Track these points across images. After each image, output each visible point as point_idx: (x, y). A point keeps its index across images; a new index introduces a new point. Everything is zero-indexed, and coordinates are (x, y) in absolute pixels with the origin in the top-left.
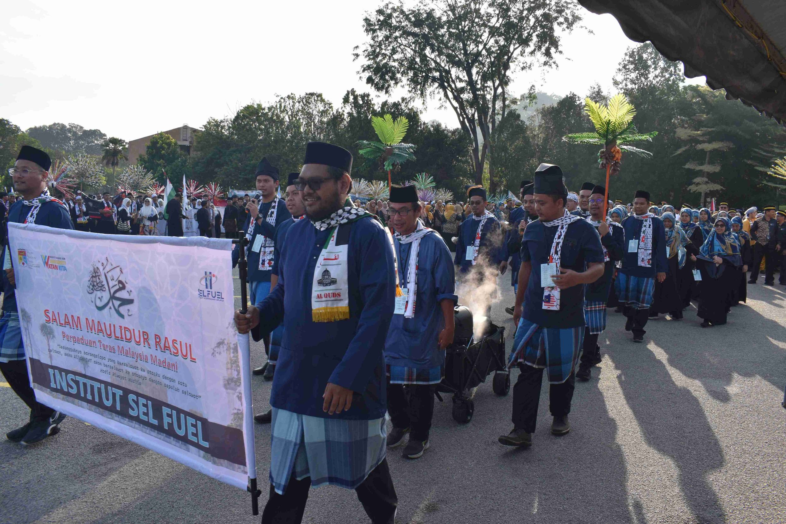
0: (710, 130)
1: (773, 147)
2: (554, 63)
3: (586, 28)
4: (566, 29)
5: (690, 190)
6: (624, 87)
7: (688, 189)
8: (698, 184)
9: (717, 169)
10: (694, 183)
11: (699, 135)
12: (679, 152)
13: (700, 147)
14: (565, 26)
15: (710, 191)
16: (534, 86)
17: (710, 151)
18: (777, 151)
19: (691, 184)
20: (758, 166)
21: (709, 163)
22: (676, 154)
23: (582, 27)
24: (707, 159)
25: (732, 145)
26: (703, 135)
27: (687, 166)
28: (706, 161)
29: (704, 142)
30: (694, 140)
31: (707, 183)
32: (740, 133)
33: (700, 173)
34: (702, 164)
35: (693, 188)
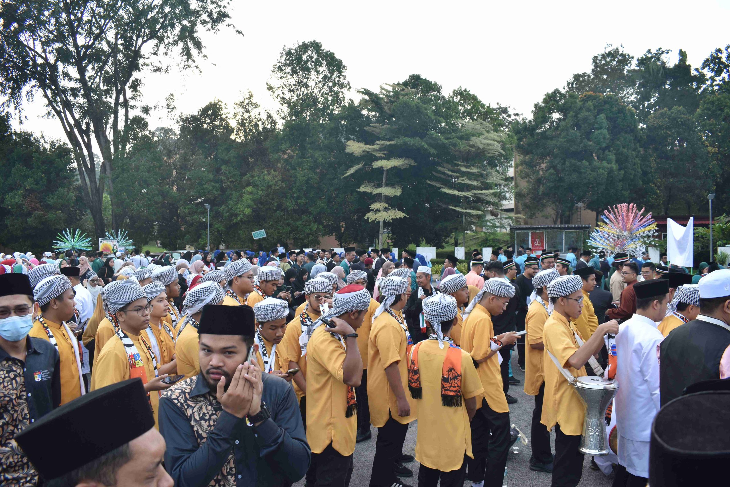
0: (388, 143)
1: (458, 165)
2: (197, 67)
3: (234, 27)
4: (211, 29)
5: (368, 218)
6: (281, 95)
7: (366, 218)
8: (378, 211)
9: (396, 192)
10: (373, 210)
11: (375, 150)
12: (351, 171)
13: (377, 164)
14: (209, 25)
15: (392, 219)
16: (172, 95)
17: (388, 171)
18: (463, 169)
19: (369, 210)
20: (444, 188)
21: (387, 185)
22: (348, 174)
23: (229, 25)
24: (384, 181)
25: (413, 163)
26: (380, 150)
27: (362, 189)
28: (383, 183)
29: (381, 158)
30: (369, 158)
31: (386, 209)
32: (426, 146)
33: (378, 198)
34: (379, 186)
35: (371, 216)
